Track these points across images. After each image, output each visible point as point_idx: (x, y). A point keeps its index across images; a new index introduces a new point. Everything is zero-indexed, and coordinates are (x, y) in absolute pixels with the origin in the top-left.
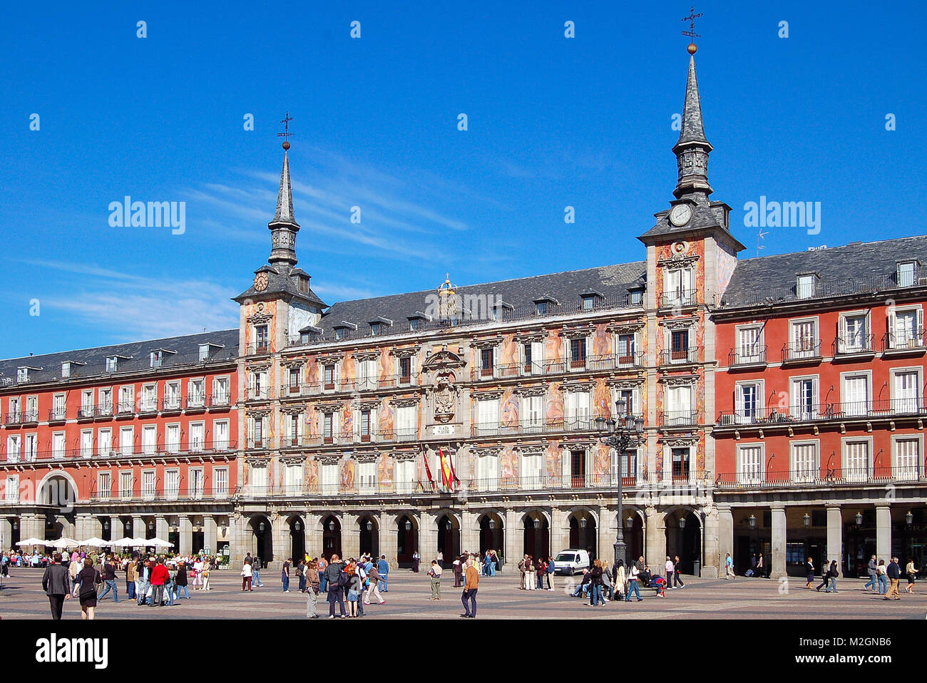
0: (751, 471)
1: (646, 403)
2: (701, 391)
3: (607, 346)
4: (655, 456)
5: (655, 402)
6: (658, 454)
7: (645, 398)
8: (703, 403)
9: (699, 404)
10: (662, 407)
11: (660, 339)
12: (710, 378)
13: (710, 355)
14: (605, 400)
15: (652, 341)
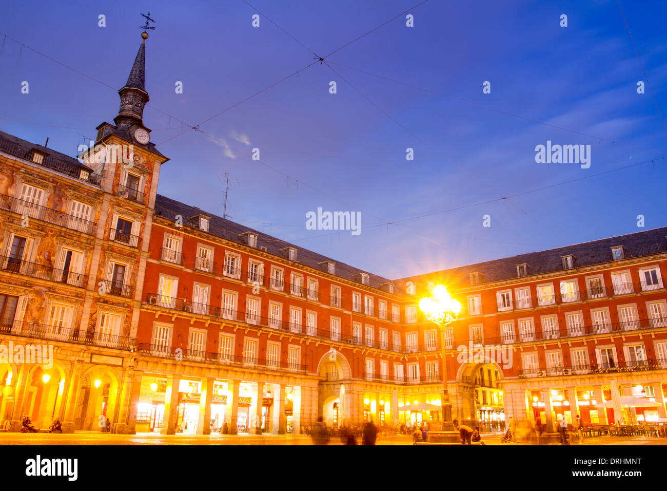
0: (160, 344)
1: (88, 268)
2: (135, 272)
3: (62, 206)
4: (88, 317)
5: (97, 270)
6: (91, 315)
7: (89, 263)
8: (135, 282)
9: (132, 282)
10: (102, 276)
11: (110, 220)
12: (143, 265)
13: (145, 247)
14: (49, 253)
15: (103, 219)
